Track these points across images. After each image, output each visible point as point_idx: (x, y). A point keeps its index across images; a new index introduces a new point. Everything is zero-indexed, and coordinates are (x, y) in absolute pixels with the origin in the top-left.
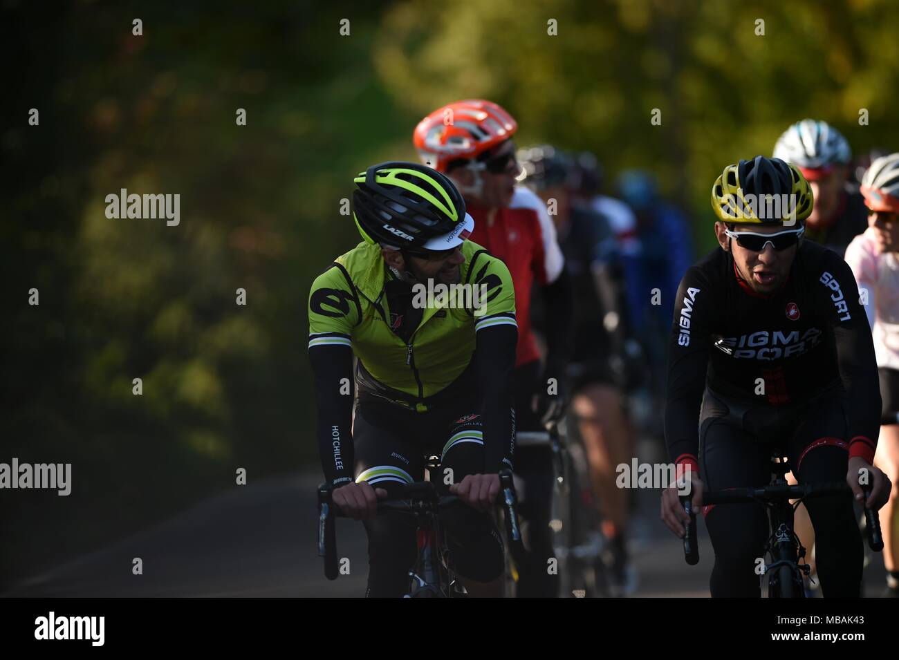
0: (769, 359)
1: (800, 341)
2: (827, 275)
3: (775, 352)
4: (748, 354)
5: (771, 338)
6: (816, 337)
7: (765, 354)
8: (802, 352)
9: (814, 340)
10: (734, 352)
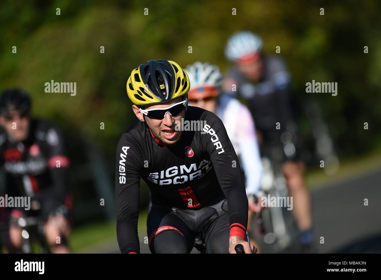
0: (181, 183)
1: (198, 170)
2: (207, 127)
3: (183, 179)
4: (168, 182)
5: (179, 170)
6: (207, 165)
7: (178, 180)
8: (201, 176)
9: (207, 167)
10: (159, 182)
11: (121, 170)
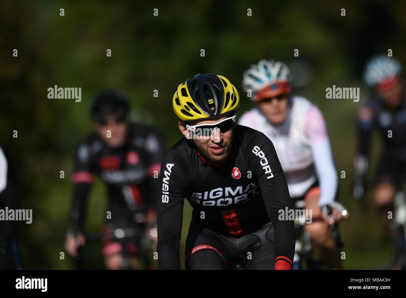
1: (243, 193)
2: (256, 148)
4: (211, 203)
5: (224, 192)
7: (222, 202)
8: (247, 200)
9: (254, 191)
10: (201, 203)
11: (164, 189)
